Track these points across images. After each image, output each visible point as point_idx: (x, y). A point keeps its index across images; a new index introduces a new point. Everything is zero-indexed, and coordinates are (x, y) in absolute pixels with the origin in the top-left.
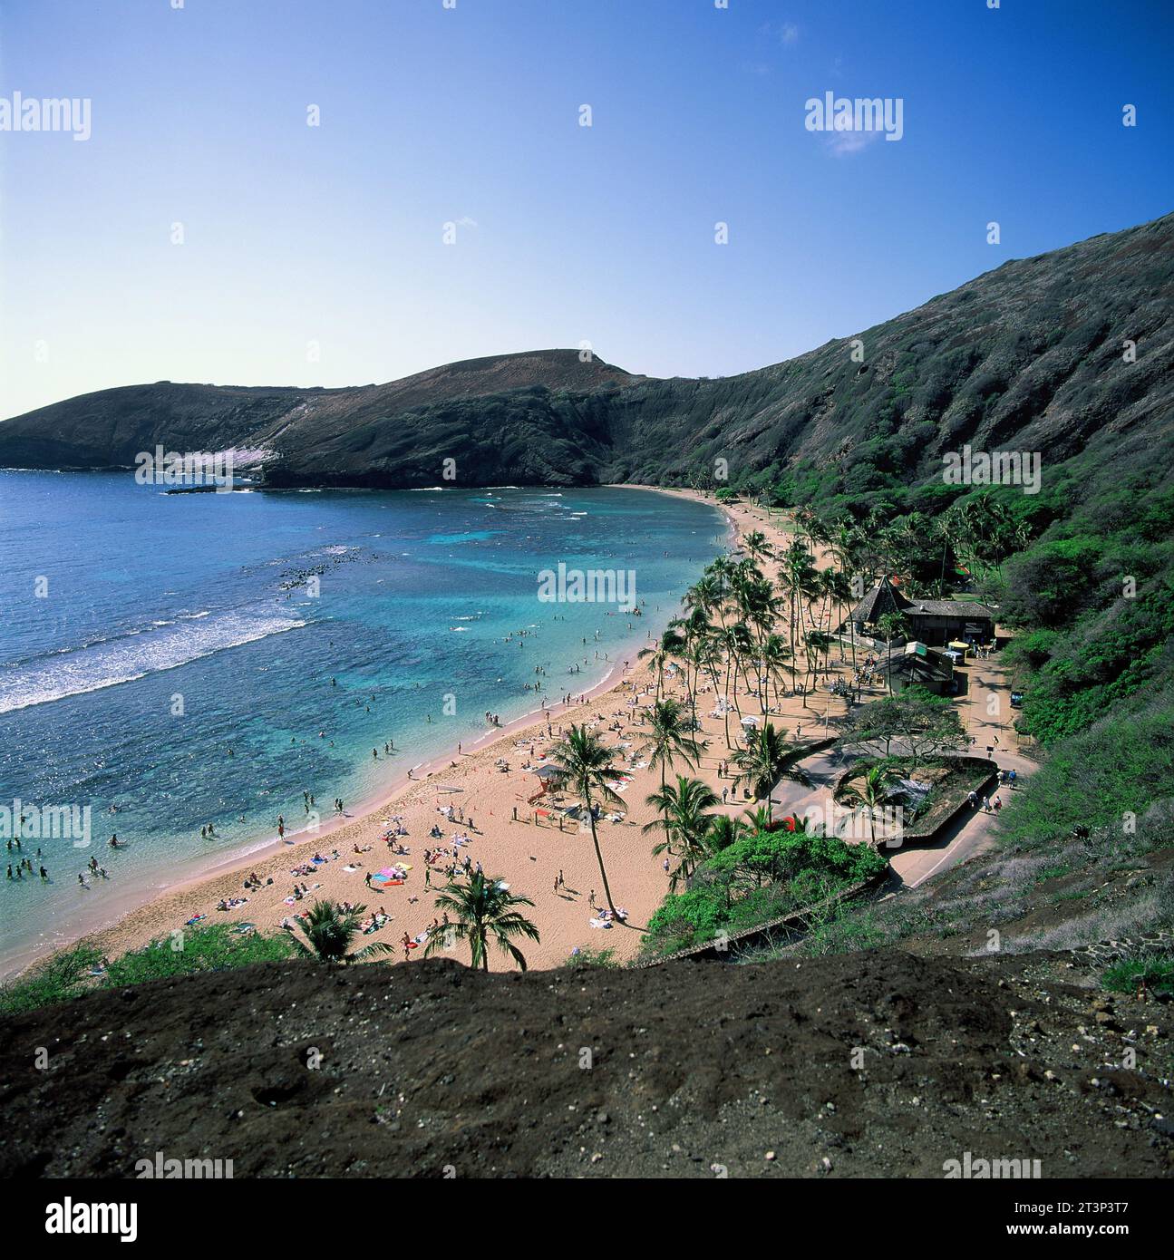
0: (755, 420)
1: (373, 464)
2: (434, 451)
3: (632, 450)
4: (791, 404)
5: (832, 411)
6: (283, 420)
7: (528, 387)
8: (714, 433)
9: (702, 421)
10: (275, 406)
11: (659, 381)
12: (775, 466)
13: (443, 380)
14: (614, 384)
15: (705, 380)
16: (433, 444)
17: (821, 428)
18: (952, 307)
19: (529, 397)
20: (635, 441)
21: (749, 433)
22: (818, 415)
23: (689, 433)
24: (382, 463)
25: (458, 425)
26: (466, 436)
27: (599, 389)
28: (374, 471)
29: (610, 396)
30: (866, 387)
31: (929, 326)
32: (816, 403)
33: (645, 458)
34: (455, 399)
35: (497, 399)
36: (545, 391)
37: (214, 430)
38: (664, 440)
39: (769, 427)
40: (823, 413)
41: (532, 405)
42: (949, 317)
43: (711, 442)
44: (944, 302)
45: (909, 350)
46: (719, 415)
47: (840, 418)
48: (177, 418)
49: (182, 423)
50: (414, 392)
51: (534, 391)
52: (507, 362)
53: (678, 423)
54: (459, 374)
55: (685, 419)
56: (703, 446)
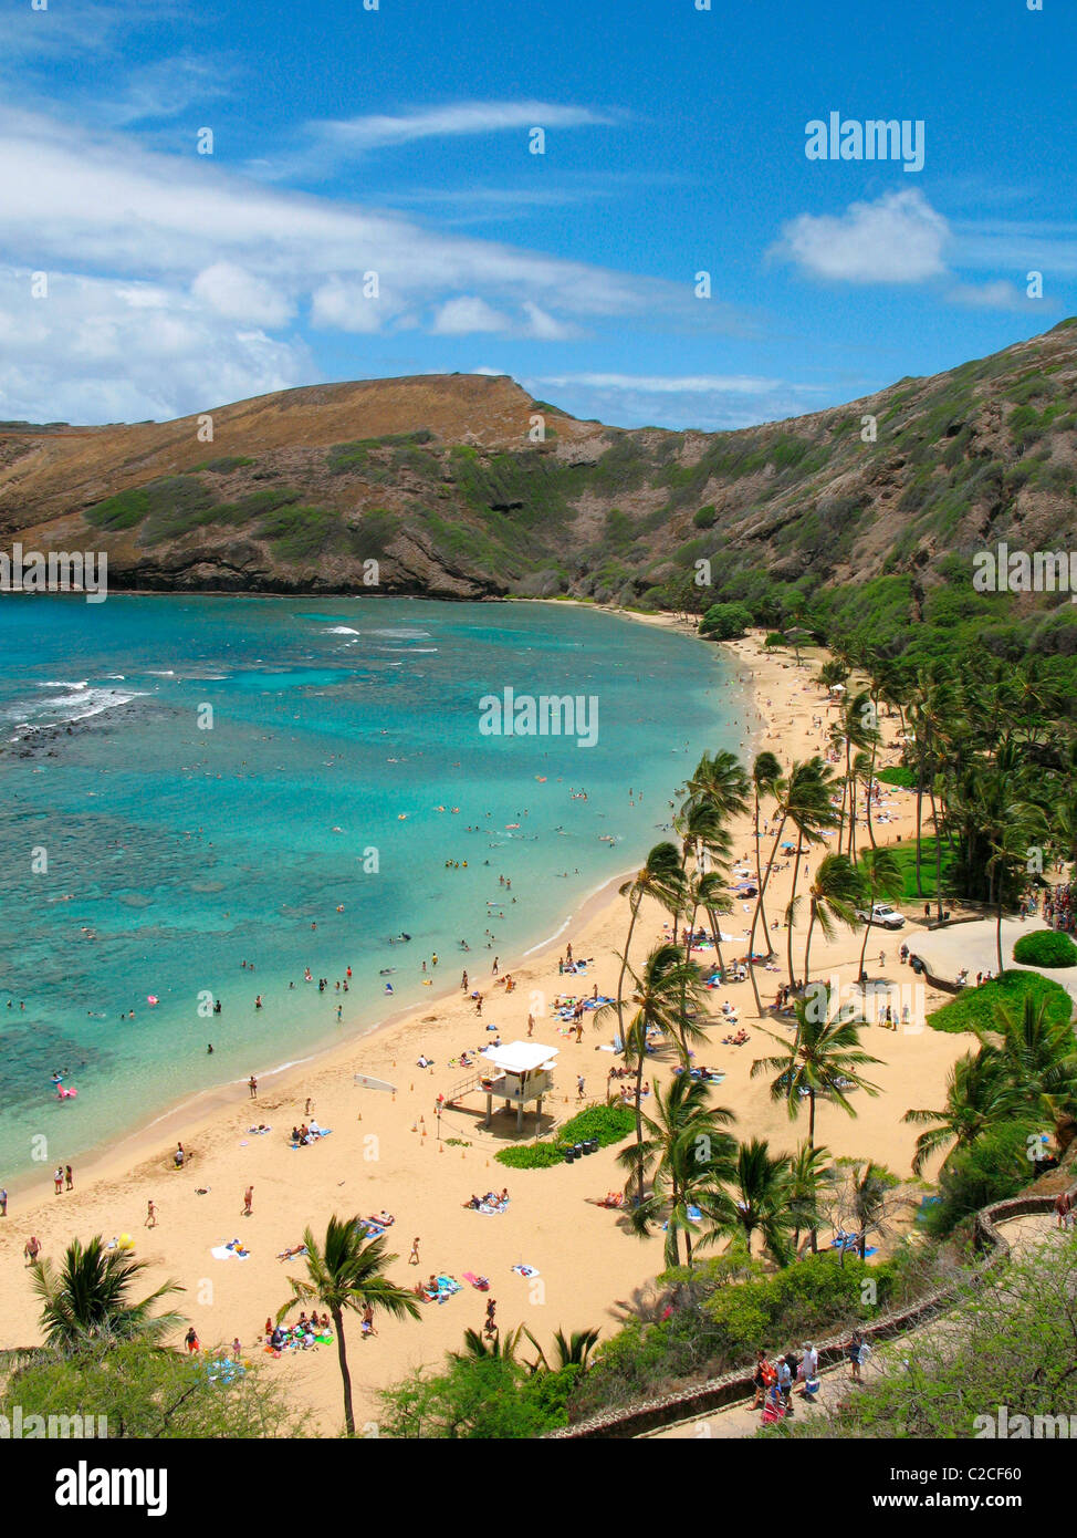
0: (777, 504)
2: (244, 535)
4: (837, 479)
5: (901, 493)
6: (2, 477)
7: (407, 433)
8: (707, 521)
9: (688, 499)
11: (623, 433)
14: (549, 433)
15: (697, 434)
16: (244, 521)
17: (885, 520)
19: (408, 451)
21: (766, 524)
22: (880, 500)
23: (668, 516)
25: (288, 490)
27: (526, 441)
29: (545, 452)
32: (878, 479)
36: (431, 440)
39: (801, 516)
40: (887, 496)
43: (705, 534)
46: (719, 493)
47: (915, 506)
51: (417, 441)
52: (373, 392)
53: (647, 498)
54: (294, 410)
55: (662, 494)
56: (691, 540)
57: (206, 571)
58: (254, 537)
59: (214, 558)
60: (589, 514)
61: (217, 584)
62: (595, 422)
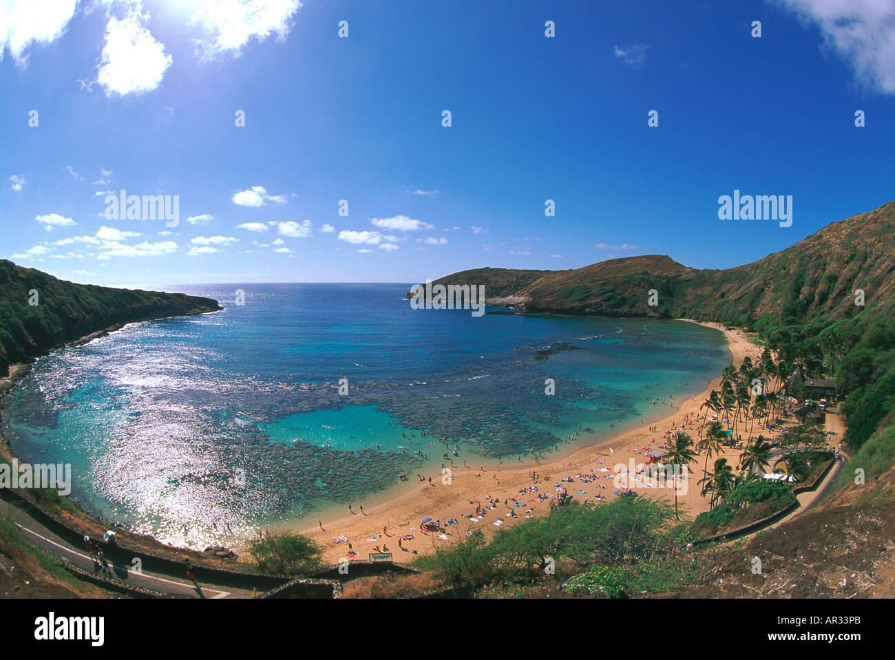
0: (741, 290)
1: (571, 305)
2: (598, 300)
3: (686, 302)
4: (756, 282)
5: (772, 287)
6: (533, 284)
7: (641, 272)
8: (723, 296)
9: (717, 290)
10: (530, 278)
11: (698, 271)
12: (749, 312)
13: (603, 268)
14: (679, 271)
15: (718, 271)
16: (598, 296)
17: (769, 294)
18: (815, 241)
19: (642, 276)
20: (688, 298)
21: (738, 296)
22: (767, 289)
23: (712, 295)
24: (575, 304)
25: (610, 288)
26: (612, 294)
27: (672, 274)
28: (572, 308)
29: (677, 277)
30: (785, 276)
31: (807, 249)
32: (766, 283)
33: (692, 307)
34: (608, 277)
35: (626, 277)
36: (648, 274)
37: (505, 287)
38: (700, 299)
39: (746, 294)
40: (769, 288)
41: (643, 279)
42: (814, 245)
43: (721, 300)
44: (812, 239)
45: (801, 260)
46: (725, 288)
47: (776, 290)
48: (491, 282)
49: (492, 284)
50: (590, 273)
51: (644, 274)
52: (631, 260)
53: (707, 290)
54: (610, 266)
55: (710, 288)
56: (718, 301)
57: (588, 310)
58: (601, 301)
59: (589, 306)
60: (691, 293)
61: (590, 313)
62: (691, 268)
